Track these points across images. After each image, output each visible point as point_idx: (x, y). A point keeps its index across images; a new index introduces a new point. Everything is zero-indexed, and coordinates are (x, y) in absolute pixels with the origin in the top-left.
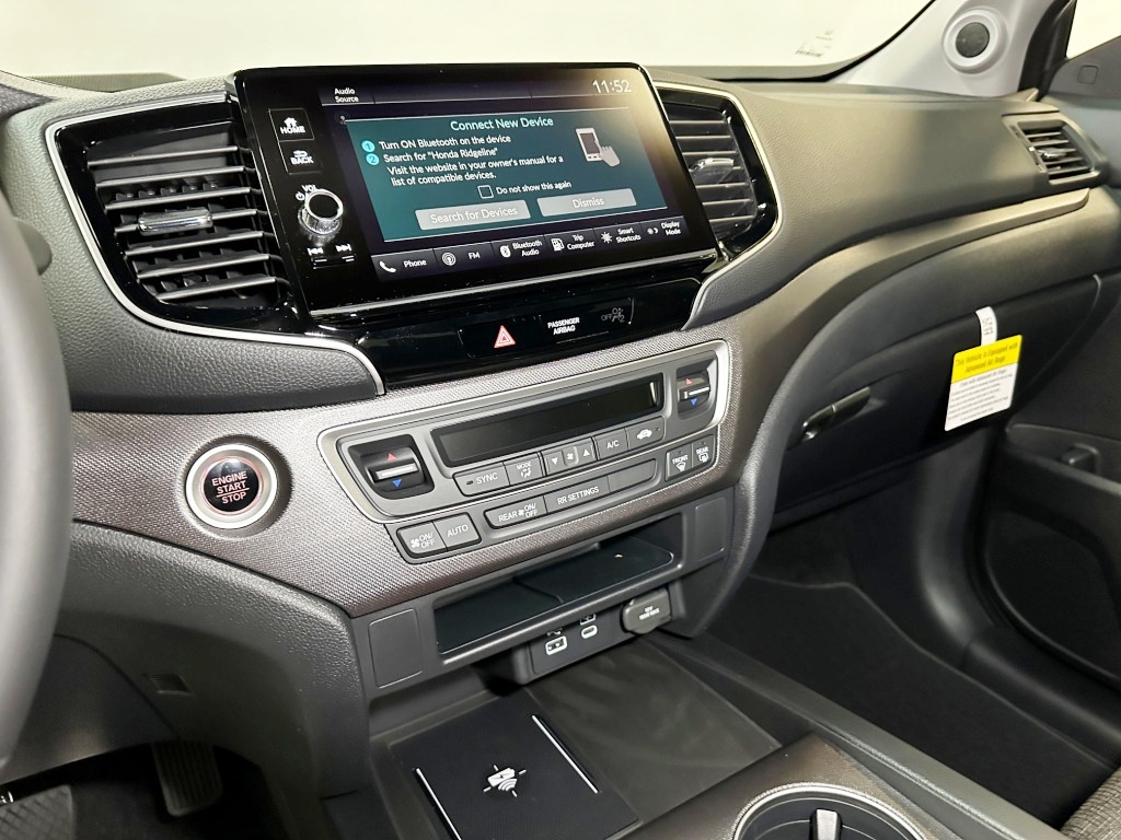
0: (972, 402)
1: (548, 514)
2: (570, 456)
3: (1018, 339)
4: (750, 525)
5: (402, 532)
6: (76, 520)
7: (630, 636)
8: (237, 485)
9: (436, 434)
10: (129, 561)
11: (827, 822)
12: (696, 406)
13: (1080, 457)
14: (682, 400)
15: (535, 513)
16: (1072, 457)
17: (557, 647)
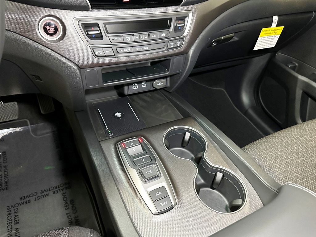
0: (264, 43)
1: (133, 52)
2: (141, 37)
3: (283, 27)
4: (188, 65)
5: (94, 49)
6: (6, 30)
7: (154, 89)
8: (52, 29)
9: (105, 24)
10: (24, 43)
11: (188, 135)
12: (180, 29)
13: (292, 65)
14: (176, 27)
15: (130, 51)
16: (290, 65)
17: (135, 88)
